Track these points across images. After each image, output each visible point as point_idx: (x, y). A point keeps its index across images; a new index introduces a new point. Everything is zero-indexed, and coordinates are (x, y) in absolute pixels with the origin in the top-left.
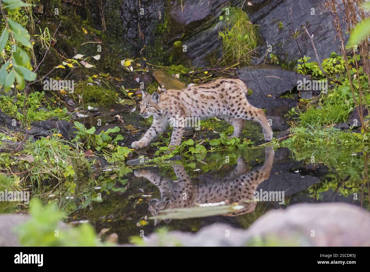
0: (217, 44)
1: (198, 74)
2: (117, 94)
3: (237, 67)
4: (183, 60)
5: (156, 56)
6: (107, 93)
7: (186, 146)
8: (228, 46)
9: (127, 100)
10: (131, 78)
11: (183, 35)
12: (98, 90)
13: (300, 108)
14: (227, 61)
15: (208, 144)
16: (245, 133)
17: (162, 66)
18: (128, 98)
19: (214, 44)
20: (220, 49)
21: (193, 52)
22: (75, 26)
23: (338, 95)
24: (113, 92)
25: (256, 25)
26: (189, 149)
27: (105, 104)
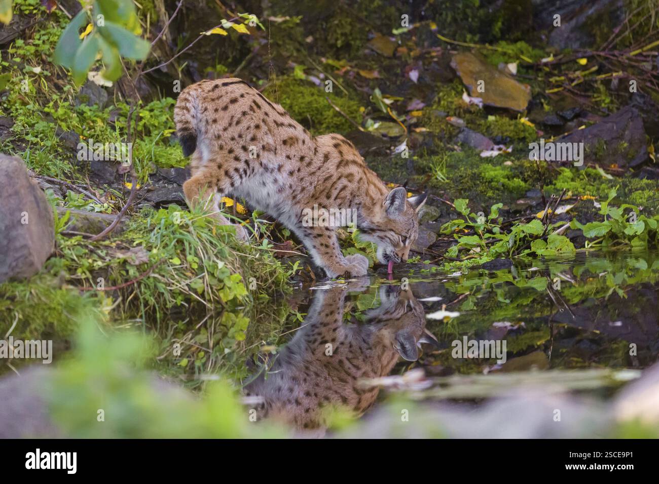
1: (563, 64)
2: (362, 109)
4: (528, 31)
5: (461, 21)
6: (337, 105)
7: (525, 236)
9: (387, 124)
10: (399, 71)
12: (316, 97)
14: (635, 33)
15: (578, 233)
17: (475, 43)
18: (387, 119)
20: (620, 4)
24: (352, 103)
26: (532, 244)
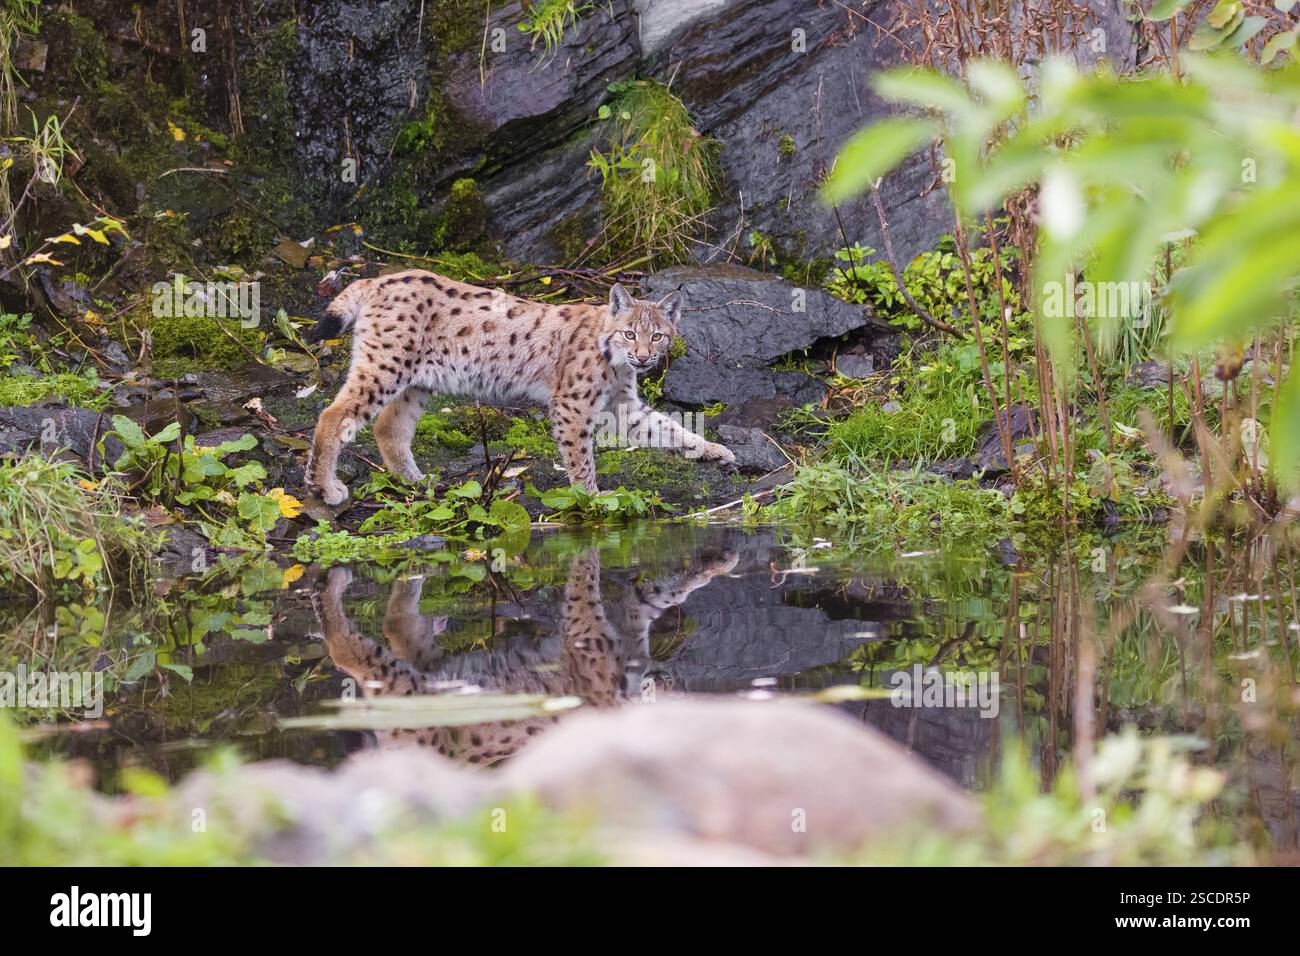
0: (589, 194)
1: (521, 283)
2: (262, 335)
3: (644, 267)
4: (479, 239)
5: (393, 223)
6: (229, 329)
8: (620, 201)
9: (294, 355)
10: (310, 287)
11: (483, 160)
13: (832, 404)
14: (615, 247)
16: (651, 475)
18: (293, 348)
19: (576, 193)
20: (597, 208)
21: (511, 215)
22: (146, 117)
23: (949, 370)
25: (711, 140)
27: (223, 364)
